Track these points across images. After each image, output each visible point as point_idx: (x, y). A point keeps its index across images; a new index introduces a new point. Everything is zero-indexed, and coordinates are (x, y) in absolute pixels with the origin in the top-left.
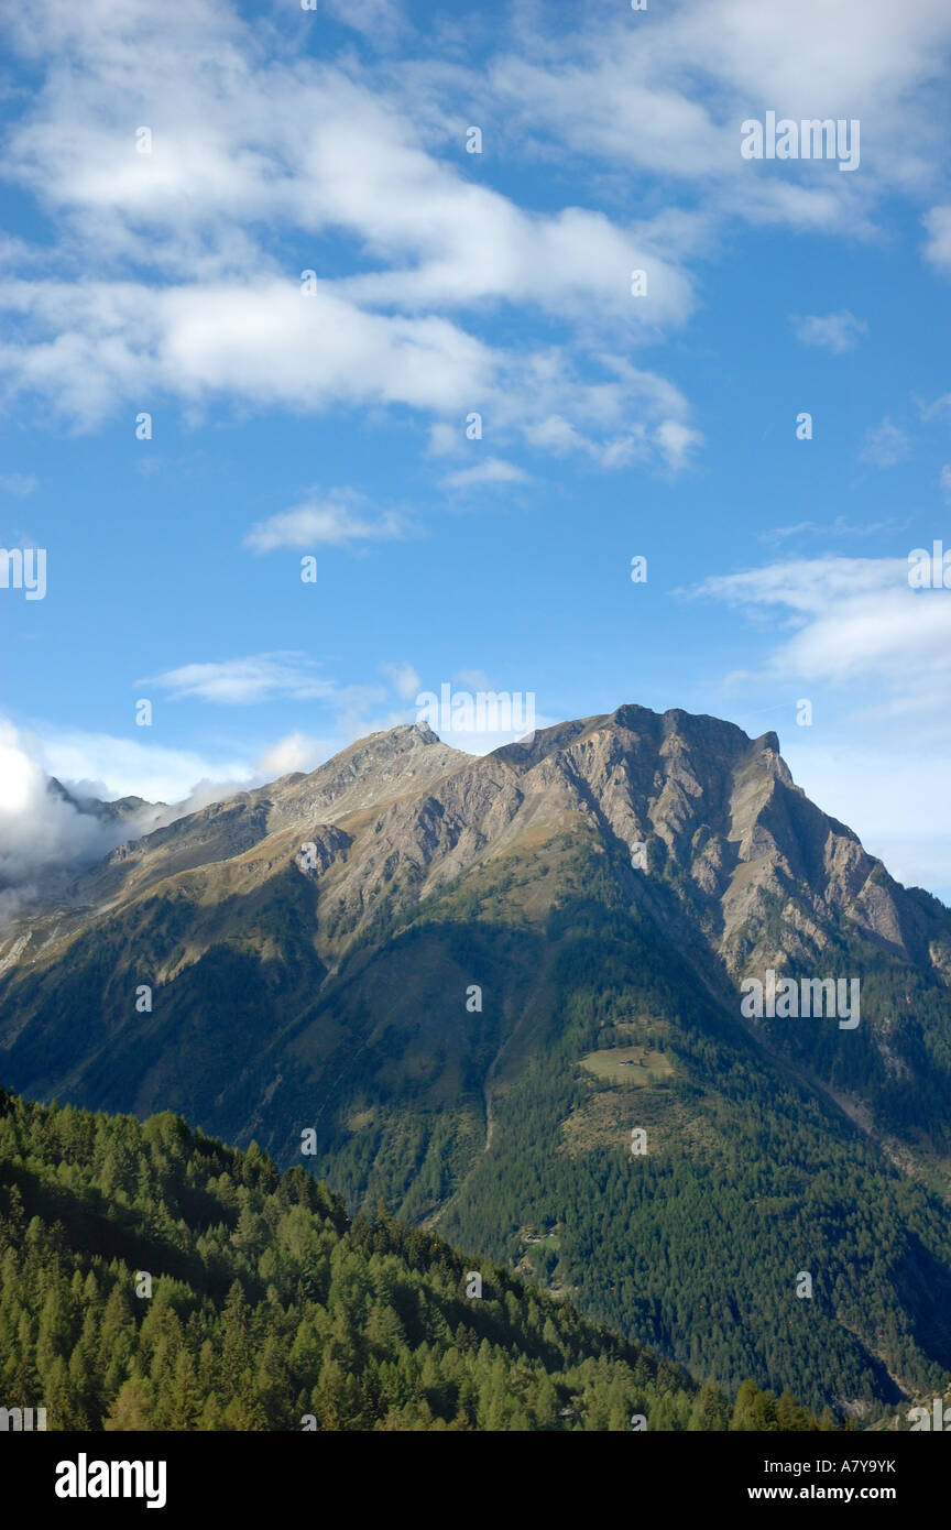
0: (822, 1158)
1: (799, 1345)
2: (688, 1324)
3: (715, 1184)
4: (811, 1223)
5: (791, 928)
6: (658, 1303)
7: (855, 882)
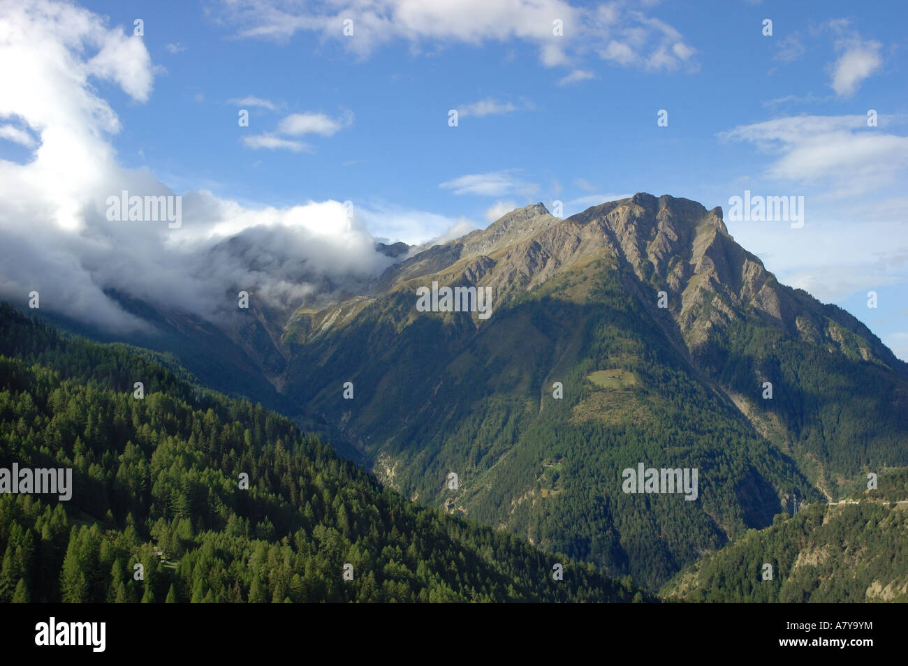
0: (710, 427)
1: (679, 522)
2: (622, 509)
3: (647, 440)
4: (695, 460)
5: (715, 309)
6: (608, 499)
7: (757, 285)
